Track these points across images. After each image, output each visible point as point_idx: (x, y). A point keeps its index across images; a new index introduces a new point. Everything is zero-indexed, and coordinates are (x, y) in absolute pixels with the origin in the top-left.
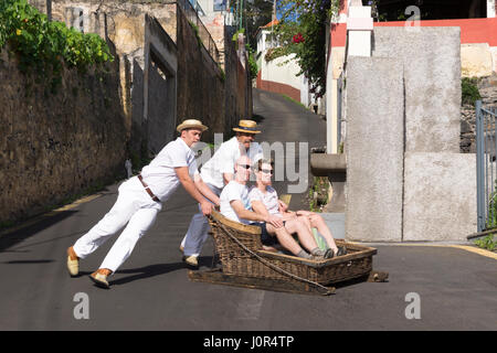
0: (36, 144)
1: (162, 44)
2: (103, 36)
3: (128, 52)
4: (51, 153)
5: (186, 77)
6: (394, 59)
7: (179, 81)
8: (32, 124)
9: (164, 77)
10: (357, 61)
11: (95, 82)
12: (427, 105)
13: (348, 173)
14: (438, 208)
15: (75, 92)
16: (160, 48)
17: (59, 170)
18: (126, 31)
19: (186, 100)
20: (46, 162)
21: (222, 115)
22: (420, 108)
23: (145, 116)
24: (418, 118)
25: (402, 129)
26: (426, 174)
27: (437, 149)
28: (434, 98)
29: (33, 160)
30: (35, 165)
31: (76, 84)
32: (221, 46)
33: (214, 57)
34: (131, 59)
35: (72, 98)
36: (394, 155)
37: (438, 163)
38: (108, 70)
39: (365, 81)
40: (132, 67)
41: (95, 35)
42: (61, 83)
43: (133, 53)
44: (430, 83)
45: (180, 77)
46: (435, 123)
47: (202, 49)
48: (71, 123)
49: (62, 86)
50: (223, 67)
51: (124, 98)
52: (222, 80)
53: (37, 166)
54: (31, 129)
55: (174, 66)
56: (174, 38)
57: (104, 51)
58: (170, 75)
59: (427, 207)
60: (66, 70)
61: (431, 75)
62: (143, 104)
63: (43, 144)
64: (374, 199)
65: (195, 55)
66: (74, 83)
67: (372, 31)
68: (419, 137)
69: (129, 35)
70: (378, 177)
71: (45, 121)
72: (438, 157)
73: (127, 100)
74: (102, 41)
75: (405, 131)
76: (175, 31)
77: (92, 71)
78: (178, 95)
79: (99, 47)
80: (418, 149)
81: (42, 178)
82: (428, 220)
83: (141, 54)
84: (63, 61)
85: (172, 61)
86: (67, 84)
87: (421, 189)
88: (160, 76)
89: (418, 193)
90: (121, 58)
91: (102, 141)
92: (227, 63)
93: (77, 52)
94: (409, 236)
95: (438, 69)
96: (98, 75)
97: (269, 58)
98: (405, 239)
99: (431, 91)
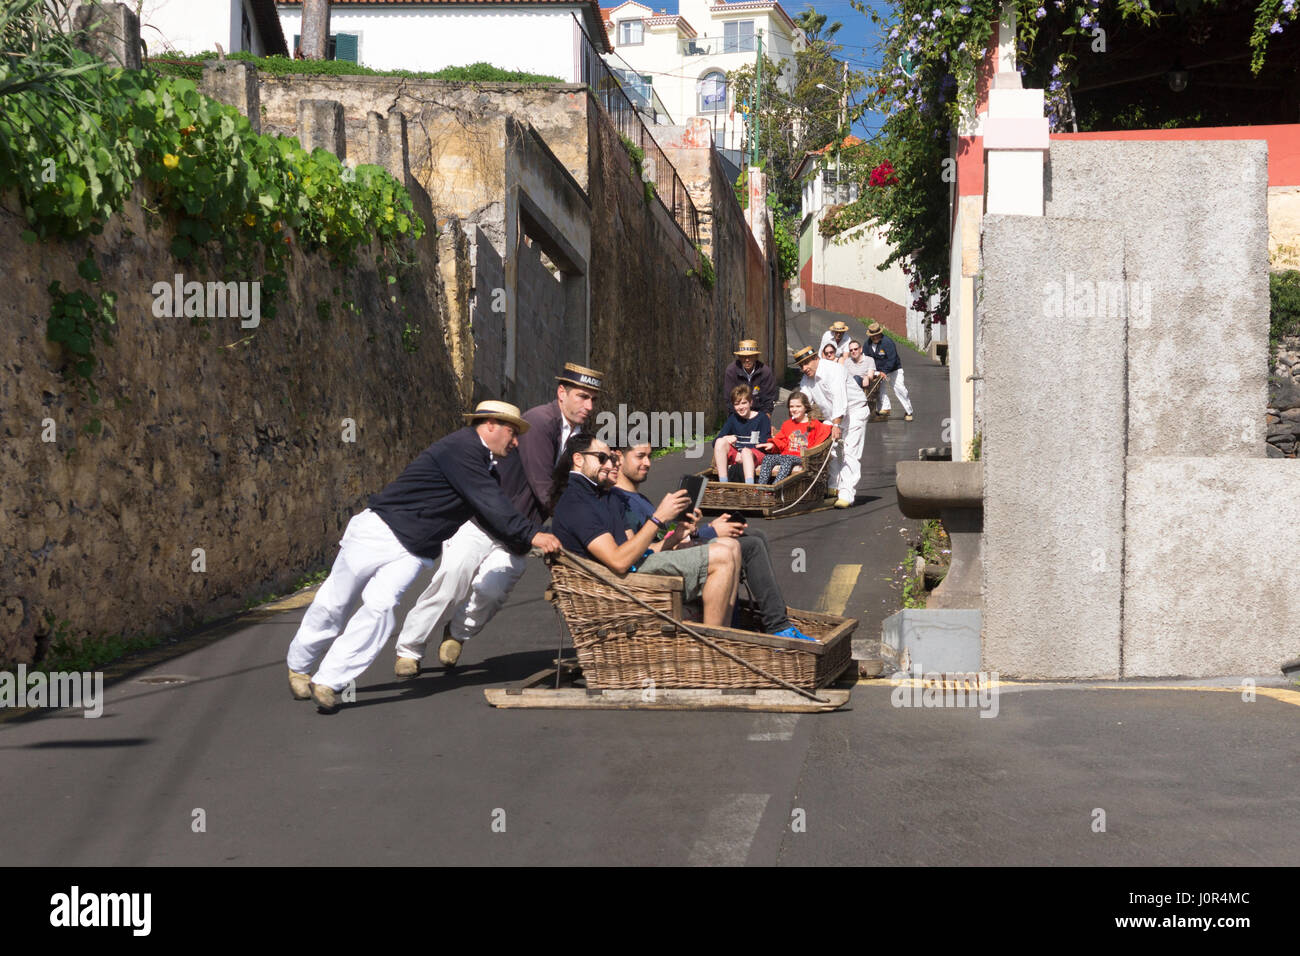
0: (223, 443)
1: (550, 193)
2: (397, 171)
3: (462, 212)
4: (264, 465)
5: (614, 276)
6: (1101, 223)
7: (597, 285)
8: (210, 391)
9: (557, 275)
10: (1009, 228)
11: (378, 289)
12: (1186, 337)
13: (988, 509)
14: (1211, 594)
15: (323, 312)
16: (546, 203)
17: (284, 507)
18: (457, 160)
19: (613, 332)
20: (249, 488)
21: (708, 371)
22: (1167, 347)
23: (510, 371)
24: (1162, 370)
25: (1120, 399)
26: (1182, 512)
27: (1209, 449)
28: (1203, 319)
29: (215, 483)
30: (219, 494)
31: (326, 294)
32: (703, 199)
33: (686, 226)
34: (470, 231)
35: (316, 326)
36: (1101, 465)
37: (1210, 483)
38: (411, 259)
39: (1029, 278)
40: (473, 250)
41: (378, 171)
42: (285, 288)
43: (478, 213)
44: (1190, 282)
45: (598, 274)
46: (1203, 383)
47: (655, 208)
48: (315, 390)
49: (287, 297)
50: (707, 250)
51: (454, 326)
52: (706, 284)
53: (227, 497)
54: (209, 406)
55: (582, 248)
56: (581, 178)
57: (400, 209)
58: (571, 272)
59: (1183, 593)
60: (299, 256)
61: (1194, 264)
62: (504, 343)
63: (240, 443)
64: (1051, 574)
65: (637, 219)
66: (321, 289)
67: (1047, 153)
68: (1163, 418)
69: (466, 170)
70: (1061, 520)
71: (245, 385)
72: (1210, 467)
73: (462, 334)
74: (395, 184)
75: (1127, 404)
76: (583, 160)
77: (368, 260)
78: (595, 321)
79: (388, 199)
80: (1163, 449)
81: (239, 526)
82: (1187, 624)
83: (496, 217)
84: (290, 233)
85: (577, 235)
86: (303, 289)
87: (1167, 548)
88: (548, 274)
89: (1162, 559)
90: (446, 228)
91: (399, 432)
92: (717, 241)
93: (330, 212)
94: (1137, 665)
95: (1212, 246)
96: (385, 271)
97: (830, 229)
98: (1129, 673)
99: (1195, 302)
